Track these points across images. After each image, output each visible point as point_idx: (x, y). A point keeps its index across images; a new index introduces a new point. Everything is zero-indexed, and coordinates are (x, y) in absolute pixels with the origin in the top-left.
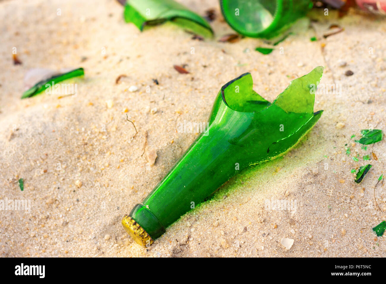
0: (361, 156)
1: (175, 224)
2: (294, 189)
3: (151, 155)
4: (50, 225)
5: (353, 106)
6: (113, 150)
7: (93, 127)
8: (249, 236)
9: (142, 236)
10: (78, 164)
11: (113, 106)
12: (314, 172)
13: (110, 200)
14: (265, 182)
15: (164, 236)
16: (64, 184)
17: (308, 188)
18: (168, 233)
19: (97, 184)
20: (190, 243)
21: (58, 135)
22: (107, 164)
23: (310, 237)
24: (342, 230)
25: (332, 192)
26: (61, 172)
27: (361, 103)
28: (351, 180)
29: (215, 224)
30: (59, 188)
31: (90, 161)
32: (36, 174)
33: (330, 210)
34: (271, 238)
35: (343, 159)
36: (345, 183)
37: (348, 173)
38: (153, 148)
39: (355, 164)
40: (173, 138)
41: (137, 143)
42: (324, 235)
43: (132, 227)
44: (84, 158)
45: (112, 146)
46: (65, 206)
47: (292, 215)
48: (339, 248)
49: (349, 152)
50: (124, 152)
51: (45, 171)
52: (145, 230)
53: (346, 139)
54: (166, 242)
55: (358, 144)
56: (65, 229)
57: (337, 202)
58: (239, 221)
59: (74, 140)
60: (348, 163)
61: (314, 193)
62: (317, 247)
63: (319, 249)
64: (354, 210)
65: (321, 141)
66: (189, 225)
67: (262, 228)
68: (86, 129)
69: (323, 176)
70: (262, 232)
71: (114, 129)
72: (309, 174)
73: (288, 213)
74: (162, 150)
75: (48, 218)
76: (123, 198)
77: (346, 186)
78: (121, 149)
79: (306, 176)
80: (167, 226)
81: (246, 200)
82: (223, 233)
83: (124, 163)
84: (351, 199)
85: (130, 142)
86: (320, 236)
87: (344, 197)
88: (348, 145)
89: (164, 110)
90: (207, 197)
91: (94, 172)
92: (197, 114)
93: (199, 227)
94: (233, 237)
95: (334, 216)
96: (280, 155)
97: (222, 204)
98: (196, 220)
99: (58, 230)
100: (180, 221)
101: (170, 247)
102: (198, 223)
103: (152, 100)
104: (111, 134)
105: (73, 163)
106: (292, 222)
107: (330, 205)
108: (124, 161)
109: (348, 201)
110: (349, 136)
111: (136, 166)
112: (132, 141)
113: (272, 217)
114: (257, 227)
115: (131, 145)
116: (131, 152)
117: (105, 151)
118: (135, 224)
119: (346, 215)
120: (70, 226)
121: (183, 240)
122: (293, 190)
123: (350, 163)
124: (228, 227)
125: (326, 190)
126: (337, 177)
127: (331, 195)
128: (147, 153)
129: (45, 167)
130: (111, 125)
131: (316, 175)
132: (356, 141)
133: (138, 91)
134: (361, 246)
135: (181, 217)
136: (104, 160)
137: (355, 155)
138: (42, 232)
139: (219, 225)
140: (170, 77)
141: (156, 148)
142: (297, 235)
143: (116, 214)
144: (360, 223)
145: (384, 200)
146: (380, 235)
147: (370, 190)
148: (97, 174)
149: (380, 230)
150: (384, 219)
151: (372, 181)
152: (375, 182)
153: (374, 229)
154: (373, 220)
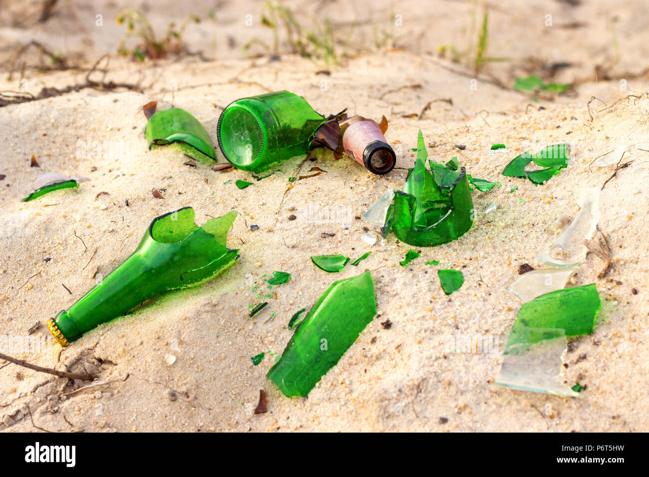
0: (265, 294)
1: (92, 331)
2: (191, 315)
3: (93, 269)
5: (278, 248)
6: (65, 260)
7: (56, 238)
8: (143, 349)
9: (58, 337)
11: (80, 221)
12: (213, 302)
14: (174, 305)
15: (80, 340)
16: (18, 284)
17: (204, 315)
18: (83, 338)
19: (45, 289)
20: (96, 349)
21: (23, 241)
22: (57, 273)
23: (192, 356)
24: (223, 355)
25: (224, 322)
26: (18, 274)
27: (286, 247)
28: (246, 313)
29: (120, 335)
30: (12, 288)
31: (44, 268)
33: (218, 337)
34: (159, 353)
35: (247, 294)
36: (239, 315)
37: (246, 308)
38: (97, 263)
39: (256, 300)
40: (116, 256)
41: (86, 257)
42: (205, 357)
43: (52, 328)
44: (40, 264)
45: (65, 257)
46: (14, 304)
47: (183, 336)
48: (215, 370)
49: (255, 289)
50: (74, 264)
51: (5, 272)
52: (62, 332)
53: (257, 278)
54: (79, 345)
55: (266, 283)
57: (226, 331)
58: (140, 335)
59: (36, 247)
60: (249, 298)
61: (207, 320)
62: (196, 366)
63: (197, 367)
64: (240, 339)
65: (237, 276)
66: (101, 333)
67: (155, 344)
68: (48, 239)
69: (221, 307)
70: (154, 347)
72: (209, 303)
73: (180, 334)
74: (103, 266)
77: (239, 318)
78: (72, 260)
79: (205, 305)
80: (84, 332)
81: (153, 318)
82: (123, 344)
83: (70, 273)
84: (239, 330)
85: (80, 255)
86: (202, 357)
87: (233, 328)
88: (257, 283)
89: (119, 230)
90: (125, 313)
91: (45, 278)
93: (108, 336)
94: (130, 348)
95: (219, 342)
96: (196, 284)
97: (133, 319)
98: (108, 330)
100: (96, 329)
101: (79, 350)
102: (109, 332)
103: (113, 220)
105: (30, 267)
106: (181, 342)
107: (219, 333)
108: (71, 271)
109: (237, 331)
110: (262, 275)
111: (79, 277)
112: (83, 255)
113: (166, 336)
114: (151, 342)
115: (81, 258)
117: (59, 260)
118: (54, 326)
119: (230, 343)
120: (13, 321)
121: (91, 345)
122: (189, 315)
123: (252, 299)
124: (130, 339)
125: (219, 319)
126: (234, 309)
127: (222, 324)
128: (90, 267)
131: (215, 306)
132: (265, 280)
133: (106, 209)
134: (235, 371)
135: (99, 326)
136: (56, 268)
137: (259, 292)
139: (123, 336)
140: (144, 200)
141: (99, 264)
142: (182, 353)
144: (241, 352)
145: (269, 334)
146: (256, 364)
147: (260, 324)
148: (47, 280)
149: (258, 360)
150: (263, 351)
151: (264, 316)
152: (267, 319)
153: (252, 358)
154: (253, 350)
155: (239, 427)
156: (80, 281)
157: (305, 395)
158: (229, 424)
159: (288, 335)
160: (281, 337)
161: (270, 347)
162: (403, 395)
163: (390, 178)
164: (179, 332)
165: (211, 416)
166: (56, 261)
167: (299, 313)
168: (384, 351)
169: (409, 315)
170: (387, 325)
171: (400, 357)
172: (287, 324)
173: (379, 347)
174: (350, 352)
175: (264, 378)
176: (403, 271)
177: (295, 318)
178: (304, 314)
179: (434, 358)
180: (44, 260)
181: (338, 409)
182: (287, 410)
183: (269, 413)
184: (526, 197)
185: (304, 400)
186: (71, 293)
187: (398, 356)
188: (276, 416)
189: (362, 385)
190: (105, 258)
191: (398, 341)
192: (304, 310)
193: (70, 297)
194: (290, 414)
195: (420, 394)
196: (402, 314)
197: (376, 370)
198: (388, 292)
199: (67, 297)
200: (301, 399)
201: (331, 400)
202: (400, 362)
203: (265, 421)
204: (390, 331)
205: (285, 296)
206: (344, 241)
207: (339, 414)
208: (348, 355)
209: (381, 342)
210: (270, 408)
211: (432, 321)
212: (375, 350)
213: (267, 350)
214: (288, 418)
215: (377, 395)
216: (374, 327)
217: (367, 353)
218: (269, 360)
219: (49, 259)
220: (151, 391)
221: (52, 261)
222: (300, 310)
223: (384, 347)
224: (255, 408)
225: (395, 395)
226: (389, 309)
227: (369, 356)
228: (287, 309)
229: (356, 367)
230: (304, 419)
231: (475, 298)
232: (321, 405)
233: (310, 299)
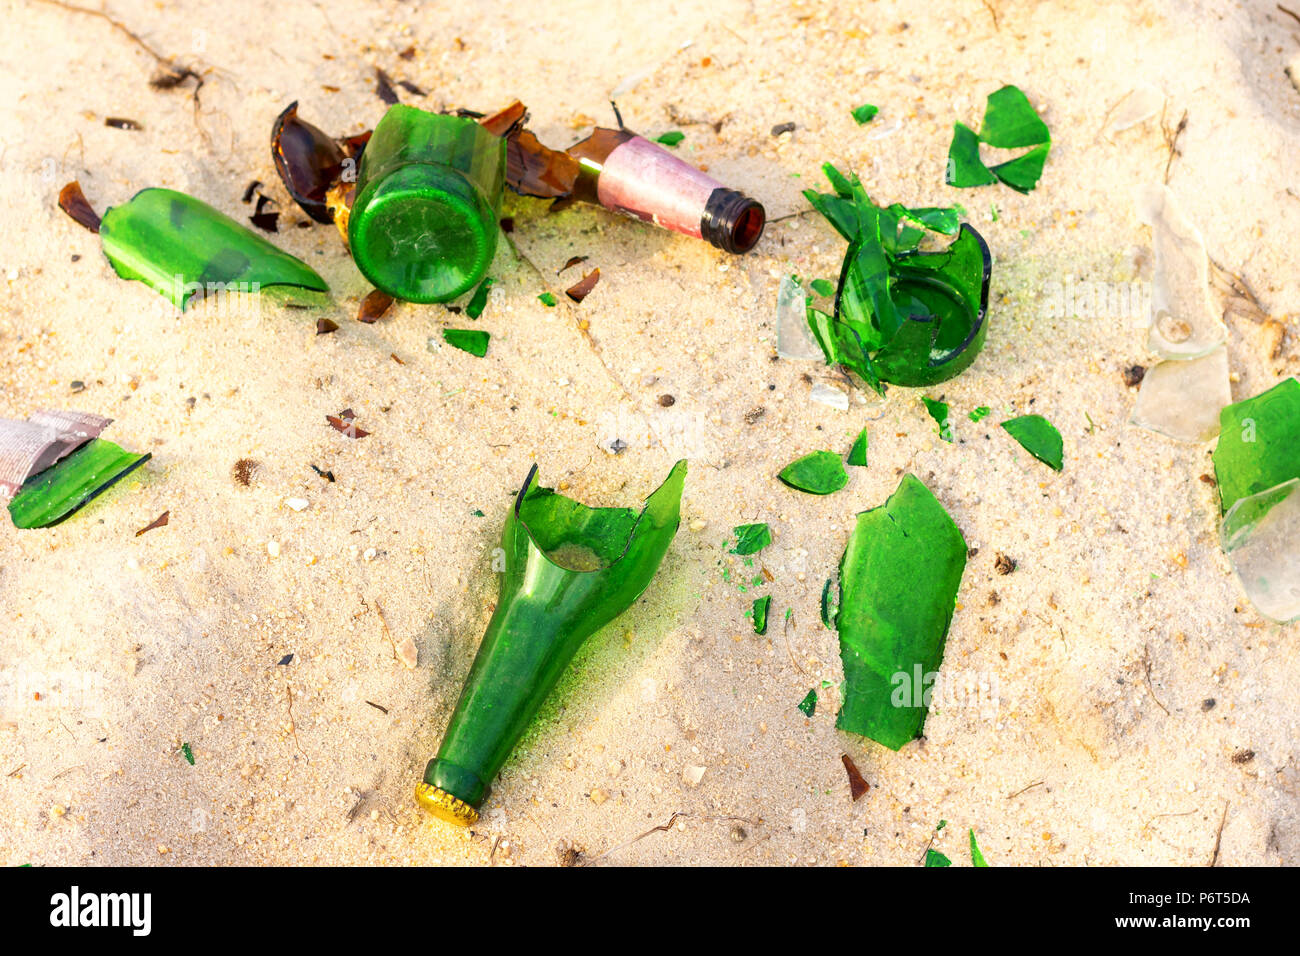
0: (749, 578)
2: (680, 678)
3: (408, 652)
4: (263, 815)
6: (327, 649)
7: (268, 607)
10: (272, 689)
11: (282, 553)
12: (697, 636)
13: (354, 746)
16: (260, 732)
17: (699, 669)
19: (320, 720)
21: (215, 640)
22: (324, 679)
25: (731, 665)
26: (248, 712)
27: (714, 470)
28: (749, 632)
30: (254, 743)
31: (290, 678)
32: (207, 727)
33: (736, 696)
35: (725, 592)
36: (742, 639)
37: (741, 621)
39: (745, 598)
40: (430, 607)
41: (367, 627)
42: (740, 742)
44: (278, 674)
45: (321, 641)
46: (277, 773)
48: (765, 757)
49: (729, 577)
50: (350, 650)
51: (221, 718)
53: (714, 552)
55: (737, 557)
56: (293, 815)
57: (742, 679)
58: (607, 751)
59: (247, 645)
60: (734, 599)
61: (707, 675)
62: (735, 765)
63: (739, 767)
64: (768, 683)
65: (677, 563)
66: (526, 776)
68: (258, 616)
69: (711, 639)
71: (311, 606)
72: (691, 642)
73: (680, 721)
74: (420, 636)
75: (253, 802)
76: (377, 737)
77: (745, 643)
78: (340, 644)
79: (688, 648)
83: (356, 671)
84: (759, 667)
85: (352, 628)
87: (749, 667)
88: (723, 564)
89: (386, 548)
91: (307, 698)
92: (452, 550)
93: (544, 774)
98: (534, 764)
99: (282, 821)
102: (538, 766)
103: (350, 527)
104: (310, 617)
105: (261, 689)
106: (690, 735)
107: (734, 687)
108: (354, 667)
109: (756, 671)
110: (718, 544)
112: (355, 626)
115: (356, 632)
116: (361, 646)
117: (312, 653)
119: (760, 697)
120: (299, 808)
122: (678, 680)
123: (737, 599)
125: (722, 663)
126: (729, 632)
127: (731, 669)
129: (217, 711)
130: (299, 596)
131: (701, 641)
132: (731, 552)
133: (309, 507)
136: (317, 671)
137: (739, 579)
138: (255, 831)
140: (339, 453)
141: (410, 635)
143: (375, 768)
144: (781, 703)
145: (804, 652)
146: (810, 712)
147: (780, 641)
148: (311, 700)
149: (810, 705)
150: (811, 686)
151: (777, 623)
152: (782, 623)
153: (800, 706)
154: (796, 692)
155: (846, 835)
156: (388, 681)
157: (919, 736)
158: (828, 839)
159: (830, 639)
160: (824, 648)
161: (818, 673)
162: (1129, 688)
163: (757, 250)
164: (675, 716)
165: (799, 839)
166: (307, 658)
167: (826, 592)
168: (1025, 612)
169: (1031, 534)
170: (1008, 566)
171: (1063, 615)
172: (819, 620)
173: (1013, 608)
174: (955, 632)
175: (832, 731)
176: (955, 450)
177: (825, 602)
178: (834, 588)
179: (1134, 604)
180: (281, 663)
181: (996, 740)
182: (902, 773)
183: (873, 788)
184: (1027, 223)
185: (922, 744)
186: (386, 712)
187: (1058, 618)
188: (887, 789)
189: (1014, 684)
190: (412, 619)
191: (1045, 589)
192: (829, 582)
193: (388, 720)
194: (911, 778)
195: (1152, 676)
196: (1018, 537)
197: (1024, 648)
198: (959, 501)
199: (382, 722)
200: (915, 744)
201: (972, 729)
202: (1068, 627)
203: (875, 805)
204: (1017, 575)
205: (782, 569)
206: (790, 417)
207: (1004, 747)
208: (957, 639)
209: (1012, 598)
210: (871, 781)
211: (1079, 534)
212: (1005, 615)
213: (817, 683)
214: (912, 784)
215: (1086, 702)
216: (977, 576)
217: (995, 626)
218: (829, 697)
219: (287, 660)
220: (692, 845)
221: (297, 659)
222: (823, 585)
223: (1023, 606)
224: (849, 792)
225: (1118, 693)
226: (987, 535)
227: (1001, 629)
228: (802, 592)
229: (977, 653)
230: (944, 778)
231: (1102, 462)
232: (958, 742)
233: (826, 558)
